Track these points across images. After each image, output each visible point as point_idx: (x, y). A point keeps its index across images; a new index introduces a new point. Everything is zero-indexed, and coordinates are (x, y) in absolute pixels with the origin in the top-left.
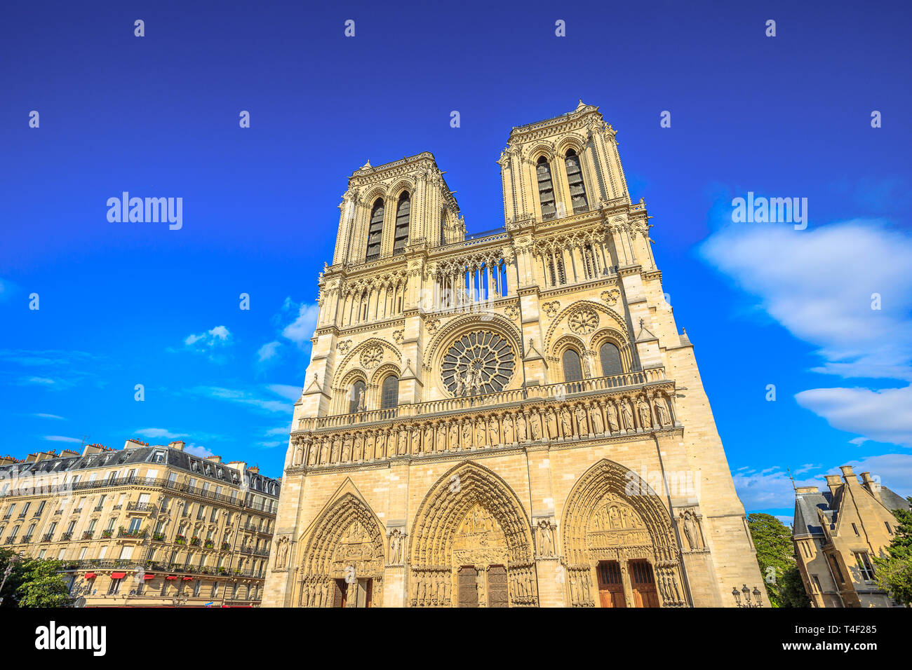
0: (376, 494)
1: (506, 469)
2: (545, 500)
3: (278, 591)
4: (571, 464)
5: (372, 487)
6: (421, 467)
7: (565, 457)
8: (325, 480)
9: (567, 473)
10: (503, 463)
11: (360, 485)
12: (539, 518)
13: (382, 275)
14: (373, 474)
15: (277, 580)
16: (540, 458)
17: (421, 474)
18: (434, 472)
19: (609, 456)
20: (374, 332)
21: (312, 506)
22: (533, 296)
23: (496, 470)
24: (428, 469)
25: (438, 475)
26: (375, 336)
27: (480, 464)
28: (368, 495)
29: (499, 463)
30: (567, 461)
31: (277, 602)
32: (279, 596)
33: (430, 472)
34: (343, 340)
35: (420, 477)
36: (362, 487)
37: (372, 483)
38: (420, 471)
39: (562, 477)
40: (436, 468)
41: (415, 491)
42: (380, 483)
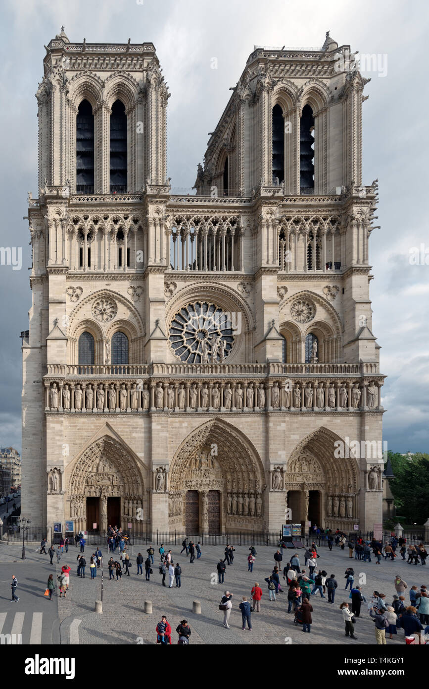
0: (134, 438)
1: (249, 427)
2: (280, 453)
3: (57, 508)
4: (298, 428)
5: (131, 432)
6: (177, 419)
7: (294, 423)
8: (84, 423)
9: (294, 434)
10: (247, 422)
11: (119, 430)
12: (275, 465)
13: (111, 216)
14: (131, 421)
15: (54, 500)
16: (279, 422)
17: (177, 425)
18: (188, 425)
19: (326, 425)
20: (107, 283)
21: (73, 444)
22: (273, 276)
23: (240, 427)
24: (183, 422)
25: (192, 427)
26: (108, 288)
27: (228, 421)
28: (128, 438)
29: (242, 423)
30: (295, 425)
31: (57, 515)
32: (58, 511)
33: (185, 425)
34: (73, 286)
35: (176, 428)
36: (121, 431)
37: (131, 429)
38: (176, 422)
39: (290, 437)
40: (190, 421)
41: (172, 438)
42: (138, 429)
